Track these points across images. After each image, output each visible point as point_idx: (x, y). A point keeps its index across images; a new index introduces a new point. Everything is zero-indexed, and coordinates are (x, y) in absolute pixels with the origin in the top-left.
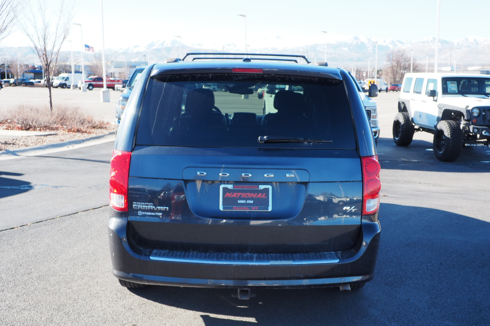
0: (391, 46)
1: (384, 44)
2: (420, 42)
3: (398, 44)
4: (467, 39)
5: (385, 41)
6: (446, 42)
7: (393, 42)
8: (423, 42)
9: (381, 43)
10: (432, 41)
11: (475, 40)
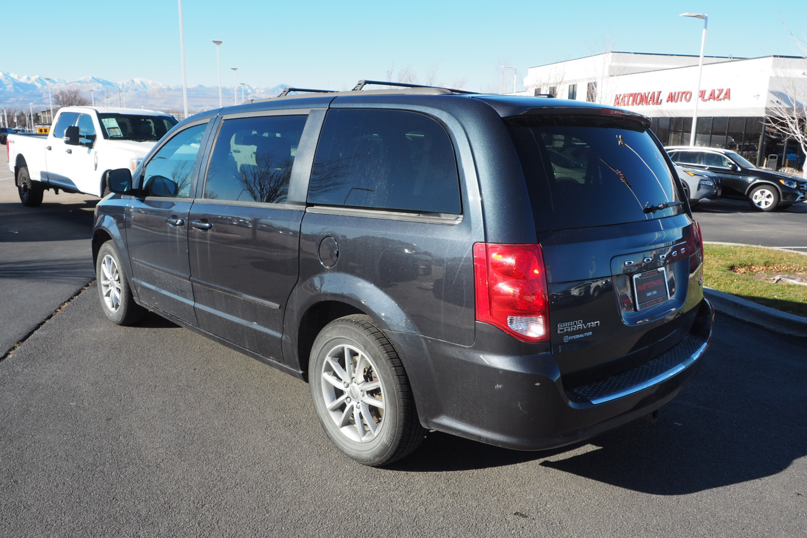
0: (39, 85)
1: (30, 82)
2: (76, 82)
3: (47, 82)
4: (133, 81)
5: (28, 78)
6: (109, 84)
7: (40, 80)
8: (80, 82)
9: (23, 79)
10: (91, 81)
11: (142, 83)
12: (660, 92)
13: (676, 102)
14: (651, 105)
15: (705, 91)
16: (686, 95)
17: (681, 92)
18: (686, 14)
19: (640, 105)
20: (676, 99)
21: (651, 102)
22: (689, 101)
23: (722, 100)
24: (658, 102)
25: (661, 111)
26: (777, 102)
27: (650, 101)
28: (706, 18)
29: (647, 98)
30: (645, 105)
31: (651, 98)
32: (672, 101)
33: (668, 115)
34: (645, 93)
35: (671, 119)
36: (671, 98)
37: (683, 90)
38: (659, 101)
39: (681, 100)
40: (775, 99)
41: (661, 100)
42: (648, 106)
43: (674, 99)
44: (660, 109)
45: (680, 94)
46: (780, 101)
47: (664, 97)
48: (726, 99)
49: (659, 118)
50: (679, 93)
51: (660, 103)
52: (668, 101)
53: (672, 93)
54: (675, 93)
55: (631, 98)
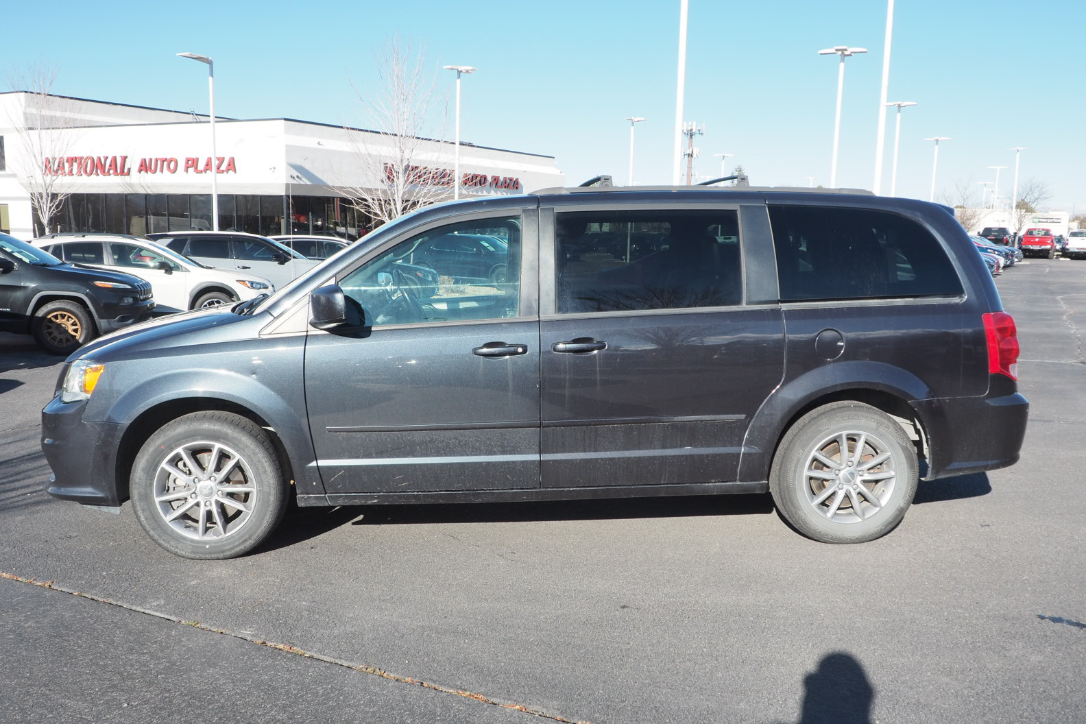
12: (126, 157)
13: (155, 172)
14: (112, 176)
15: (198, 159)
16: (168, 164)
17: (160, 159)
18: (187, 54)
19: (93, 176)
20: (153, 168)
21: (111, 172)
22: (174, 171)
23: (225, 173)
24: (124, 172)
25: (130, 185)
26: (298, 177)
27: (109, 170)
28: (210, 63)
29: (103, 167)
30: (101, 176)
31: (110, 166)
32: (147, 172)
33: (142, 191)
34: (99, 158)
35: (147, 196)
36: (145, 167)
37: (164, 157)
38: (126, 171)
39: (162, 171)
40: (295, 173)
41: (129, 170)
42: (107, 177)
43: (151, 168)
44: (129, 182)
45: (159, 163)
46: (300, 175)
47: (133, 164)
48: (230, 172)
49: (126, 195)
50: (157, 160)
51: (128, 173)
52: (140, 171)
53: (145, 160)
54: (151, 160)
55: (75, 165)
